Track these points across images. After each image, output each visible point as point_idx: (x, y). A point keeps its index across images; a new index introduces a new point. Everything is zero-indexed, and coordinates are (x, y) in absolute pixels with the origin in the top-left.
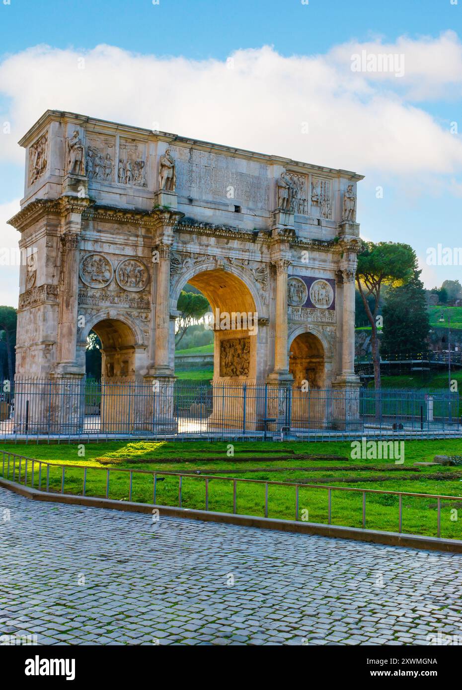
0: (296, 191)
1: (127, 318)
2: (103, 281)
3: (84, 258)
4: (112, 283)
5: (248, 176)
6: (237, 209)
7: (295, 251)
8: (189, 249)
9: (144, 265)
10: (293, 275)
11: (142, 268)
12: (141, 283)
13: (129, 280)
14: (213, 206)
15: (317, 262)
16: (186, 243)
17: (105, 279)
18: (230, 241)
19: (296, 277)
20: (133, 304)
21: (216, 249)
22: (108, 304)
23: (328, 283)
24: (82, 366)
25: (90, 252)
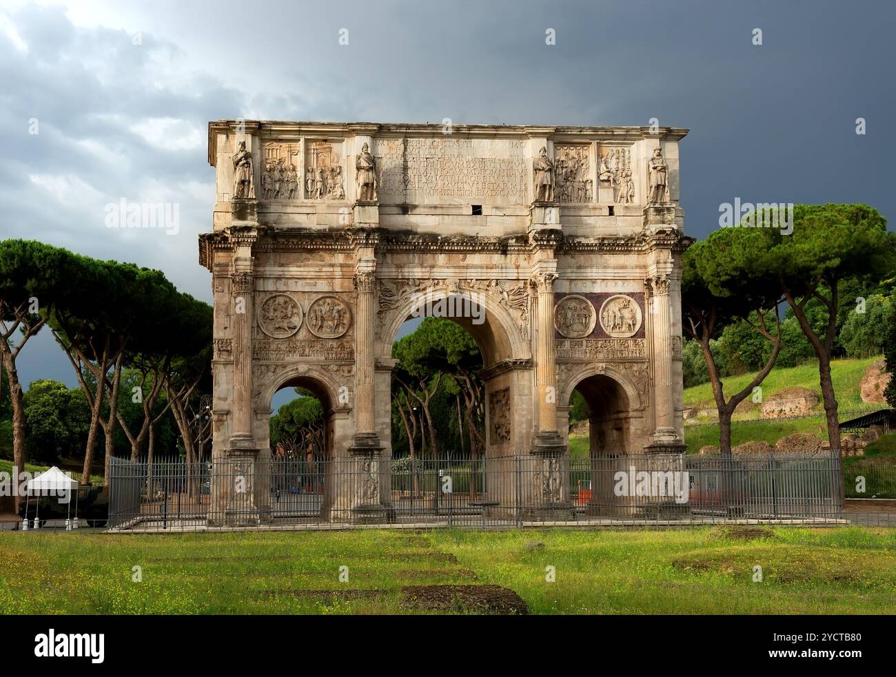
0: (571, 171)
1: (323, 374)
2: (289, 328)
3: (264, 301)
4: (301, 330)
5: (493, 161)
6: (477, 210)
7: (573, 257)
8: (406, 274)
9: (343, 302)
10: (570, 294)
11: (342, 306)
12: (341, 327)
13: (325, 324)
14: (439, 211)
15: (609, 270)
16: (401, 267)
17: (292, 326)
18: (468, 255)
19: (575, 296)
20: (330, 355)
21: (446, 270)
22: (296, 357)
23: (632, 299)
24: (264, 439)
25: (271, 292)
